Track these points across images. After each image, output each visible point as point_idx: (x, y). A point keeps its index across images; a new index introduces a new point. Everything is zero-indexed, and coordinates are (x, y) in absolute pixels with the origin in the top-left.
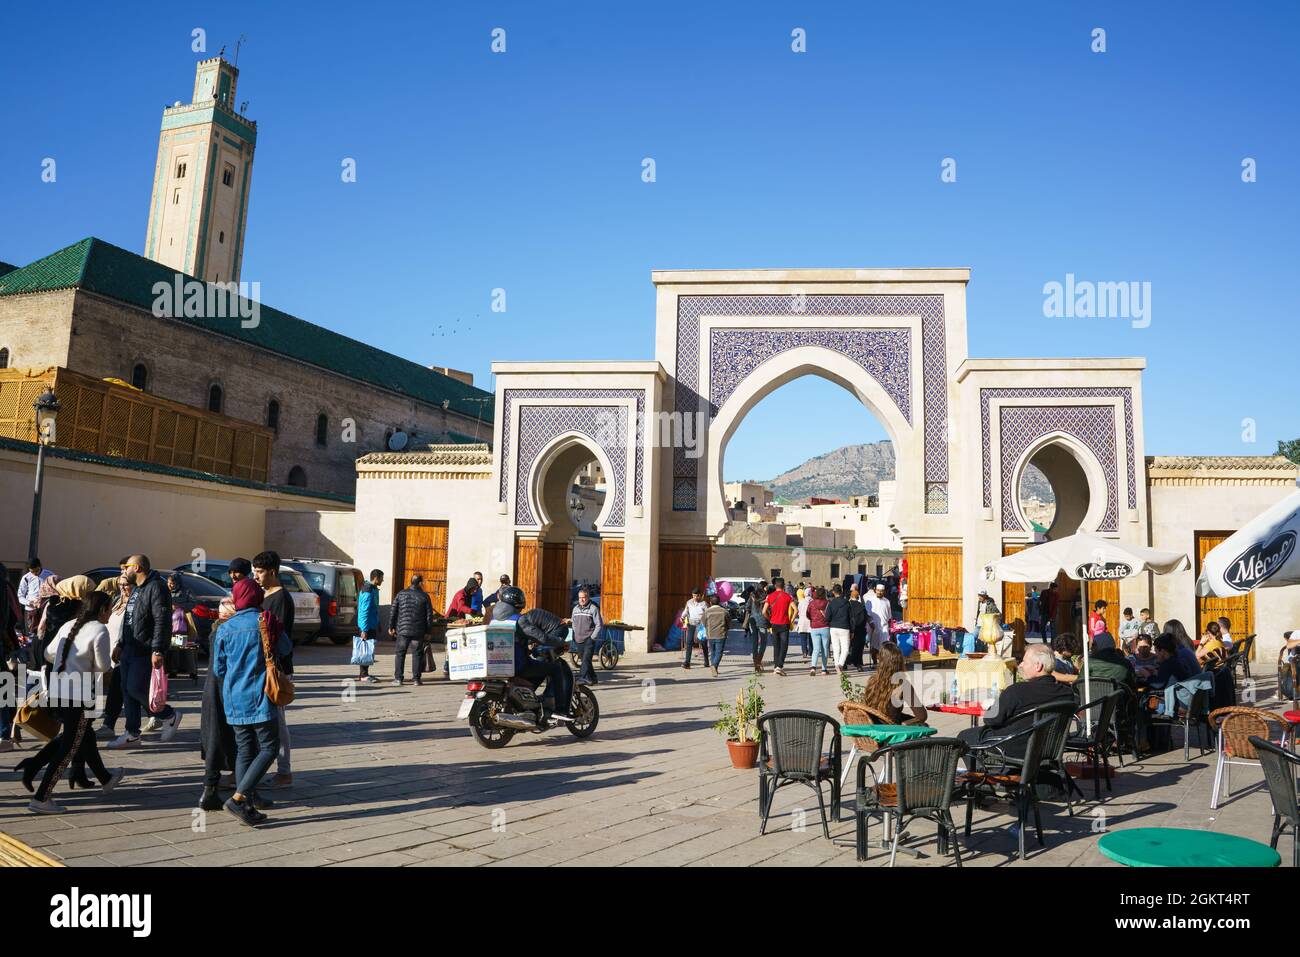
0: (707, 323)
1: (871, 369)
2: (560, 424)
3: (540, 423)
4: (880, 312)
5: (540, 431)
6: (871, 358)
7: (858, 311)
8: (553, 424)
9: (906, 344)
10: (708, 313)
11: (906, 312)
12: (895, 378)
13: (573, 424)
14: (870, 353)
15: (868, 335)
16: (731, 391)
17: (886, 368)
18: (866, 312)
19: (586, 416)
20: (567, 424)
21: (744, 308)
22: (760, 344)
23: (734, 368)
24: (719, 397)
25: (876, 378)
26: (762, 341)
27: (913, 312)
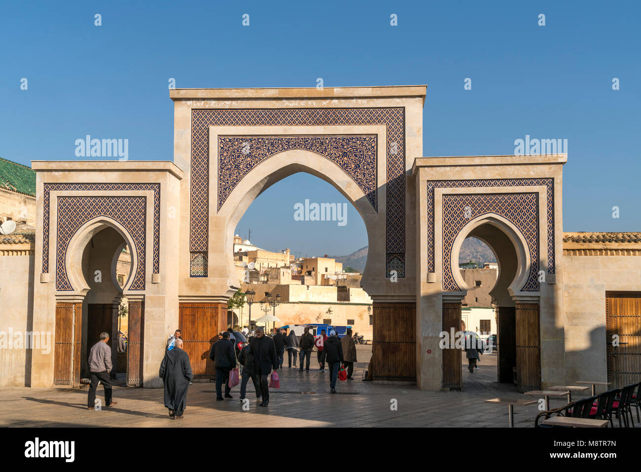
0: (216, 131)
1: (345, 167)
2: (91, 211)
3: (75, 211)
4: (353, 122)
5: (75, 217)
6: (346, 158)
7: (335, 122)
8: (86, 211)
9: (373, 147)
10: (216, 123)
11: (374, 122)
12: (364, 174)
13: (102, 211)
14: (345, 154)
15: (343, 140)
16: (234, 185)
17: (357, 166)
18: (342, 122)
19: (113, 204)
20: (97, 211)
21: (245, 120)
22: (257, 148)
23: (237, 167)
24: (225, 189)
25: (349, 174)
26: (259, 146)
27: (379, 122)
